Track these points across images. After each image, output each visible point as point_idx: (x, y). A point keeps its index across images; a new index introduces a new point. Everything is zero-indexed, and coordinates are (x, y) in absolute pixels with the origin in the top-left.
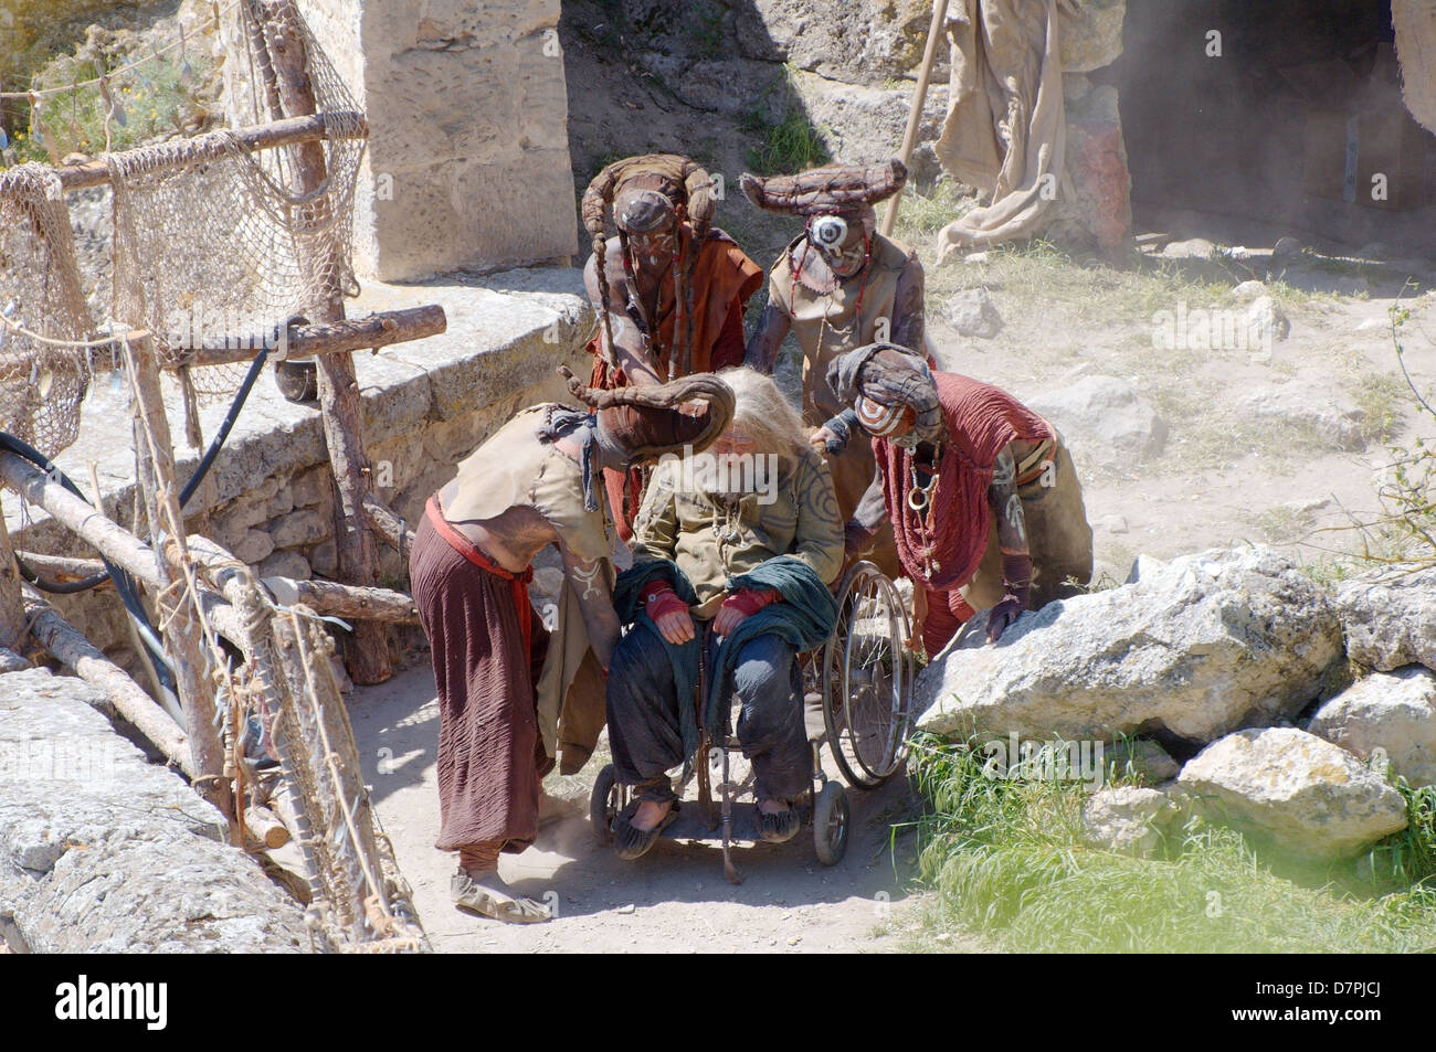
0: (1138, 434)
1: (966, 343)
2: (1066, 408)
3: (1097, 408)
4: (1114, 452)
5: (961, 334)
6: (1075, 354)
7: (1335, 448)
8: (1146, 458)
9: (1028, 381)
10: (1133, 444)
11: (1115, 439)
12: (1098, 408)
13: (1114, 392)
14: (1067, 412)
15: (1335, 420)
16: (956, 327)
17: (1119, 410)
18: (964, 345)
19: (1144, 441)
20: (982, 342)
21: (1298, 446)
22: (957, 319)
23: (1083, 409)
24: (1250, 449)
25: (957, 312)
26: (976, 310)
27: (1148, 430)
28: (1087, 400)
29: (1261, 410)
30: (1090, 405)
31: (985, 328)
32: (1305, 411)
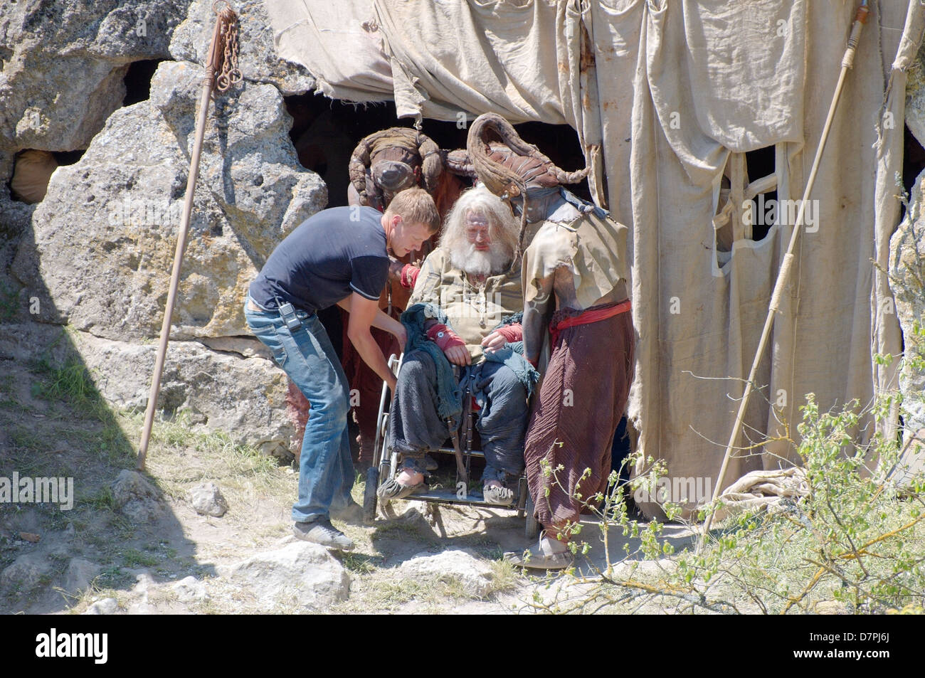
0: (332, 583)
1: (203, 519)
2: (280, 562)
3: (300, 564)
4: (314, 595)
5: (199, 514)
6: (282, 530)
7: (474, 599)
8: (337, 601)
9: (248, 547)
10: (328, 590)
11: (315, 585)
12: (304, 563)
13: (314, 553)
14: (280, 566)
15: (474, 578)
16: (195, 508)
17: (317, 566)
18: (201, 521)
19: (336, 588)
20: (214, 520)
21: (447, 595)
22: (196, 503)
23: (293, 563)
24: (412, 597)
25: (197, 497)
26: (210, 497)
27: (339, 580)
28: (296, 557)
29: (421, 570)
30: (297, 561)
31: (216, 510)
32: (453, 571)
